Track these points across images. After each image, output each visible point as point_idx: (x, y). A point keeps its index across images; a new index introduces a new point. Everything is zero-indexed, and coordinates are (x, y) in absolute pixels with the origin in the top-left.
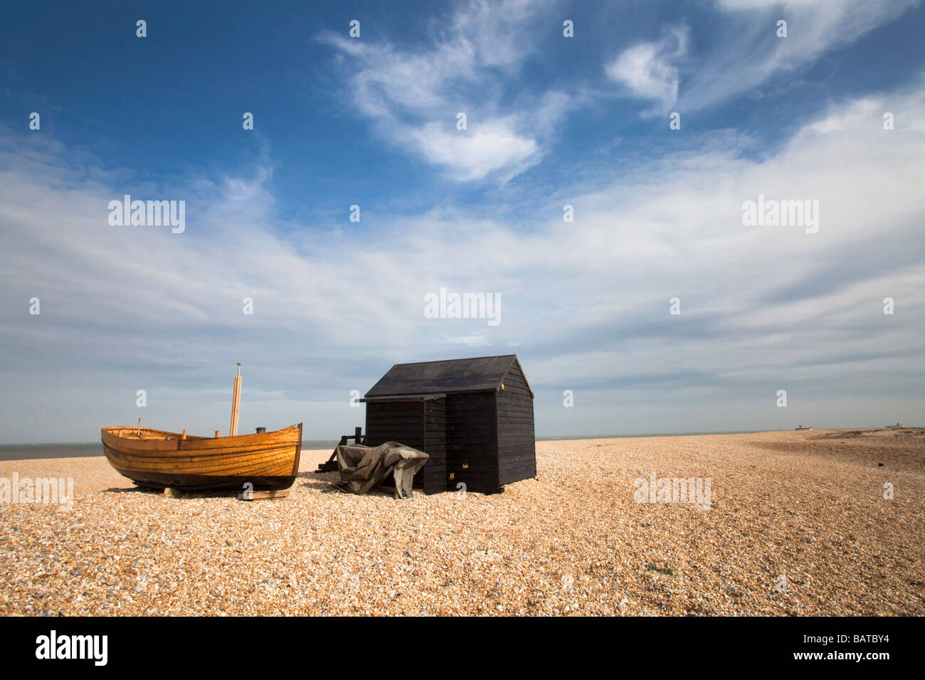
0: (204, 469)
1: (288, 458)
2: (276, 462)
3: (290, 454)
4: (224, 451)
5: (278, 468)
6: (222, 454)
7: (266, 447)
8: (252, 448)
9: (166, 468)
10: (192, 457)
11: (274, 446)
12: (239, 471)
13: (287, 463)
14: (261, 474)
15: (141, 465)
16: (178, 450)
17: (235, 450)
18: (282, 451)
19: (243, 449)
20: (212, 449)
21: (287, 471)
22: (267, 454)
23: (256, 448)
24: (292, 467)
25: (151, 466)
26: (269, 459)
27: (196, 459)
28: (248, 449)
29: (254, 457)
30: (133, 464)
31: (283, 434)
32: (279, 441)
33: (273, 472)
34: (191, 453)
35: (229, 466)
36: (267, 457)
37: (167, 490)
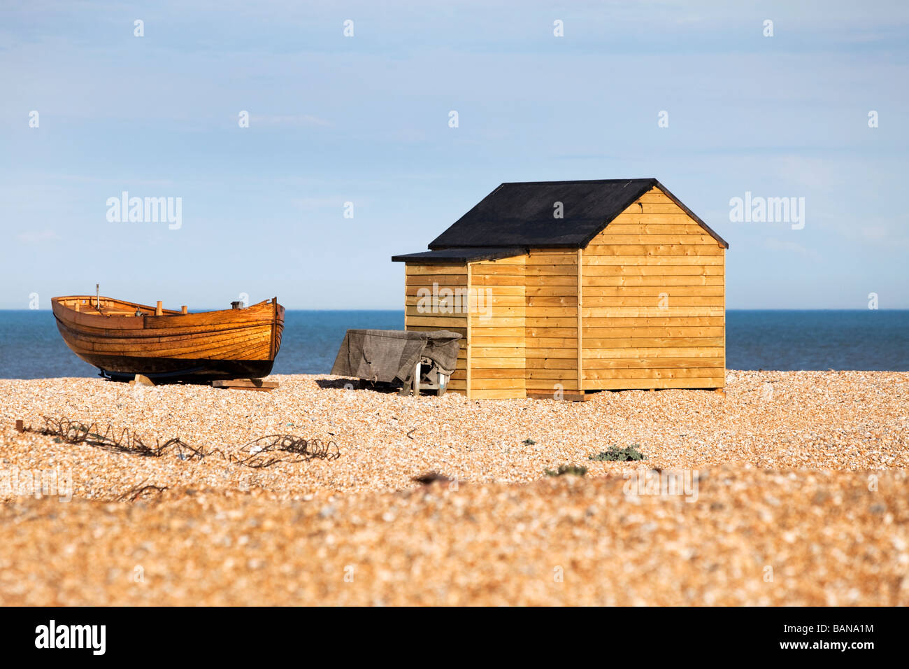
0: (173, 351)
1: (263, 340)
2: (249, 343)
3: (265, 334)
4: (193, 330)
5: (252, 351)
6: (191, 334)
7: (237, 325)
8: (222, 327)
9: (134, 350)
10: (160, 337)
11: (246, 324)
12: (211, 353)
13: (262, 345)
14: (234, 358)
15: (106, 347)
16: (145, 328)
17: (203, 328)
18: (255, 331)
19: (212, 328)
20: (179, 327)
21: (263, 355)
22: (239, 334)
23: (226, 326)
24: (268, 350)
25: (117, 348)
26: (241, 340)
27: (164, 340)
28: (217, 327)
29: (224, 337)
30: (97, 347)
31: (254, 311)
32: (251, 319)
33: (247, 355)
34: (159, 332)
35: (200, 348)
36: (239, 337)
37: (137, 377)
